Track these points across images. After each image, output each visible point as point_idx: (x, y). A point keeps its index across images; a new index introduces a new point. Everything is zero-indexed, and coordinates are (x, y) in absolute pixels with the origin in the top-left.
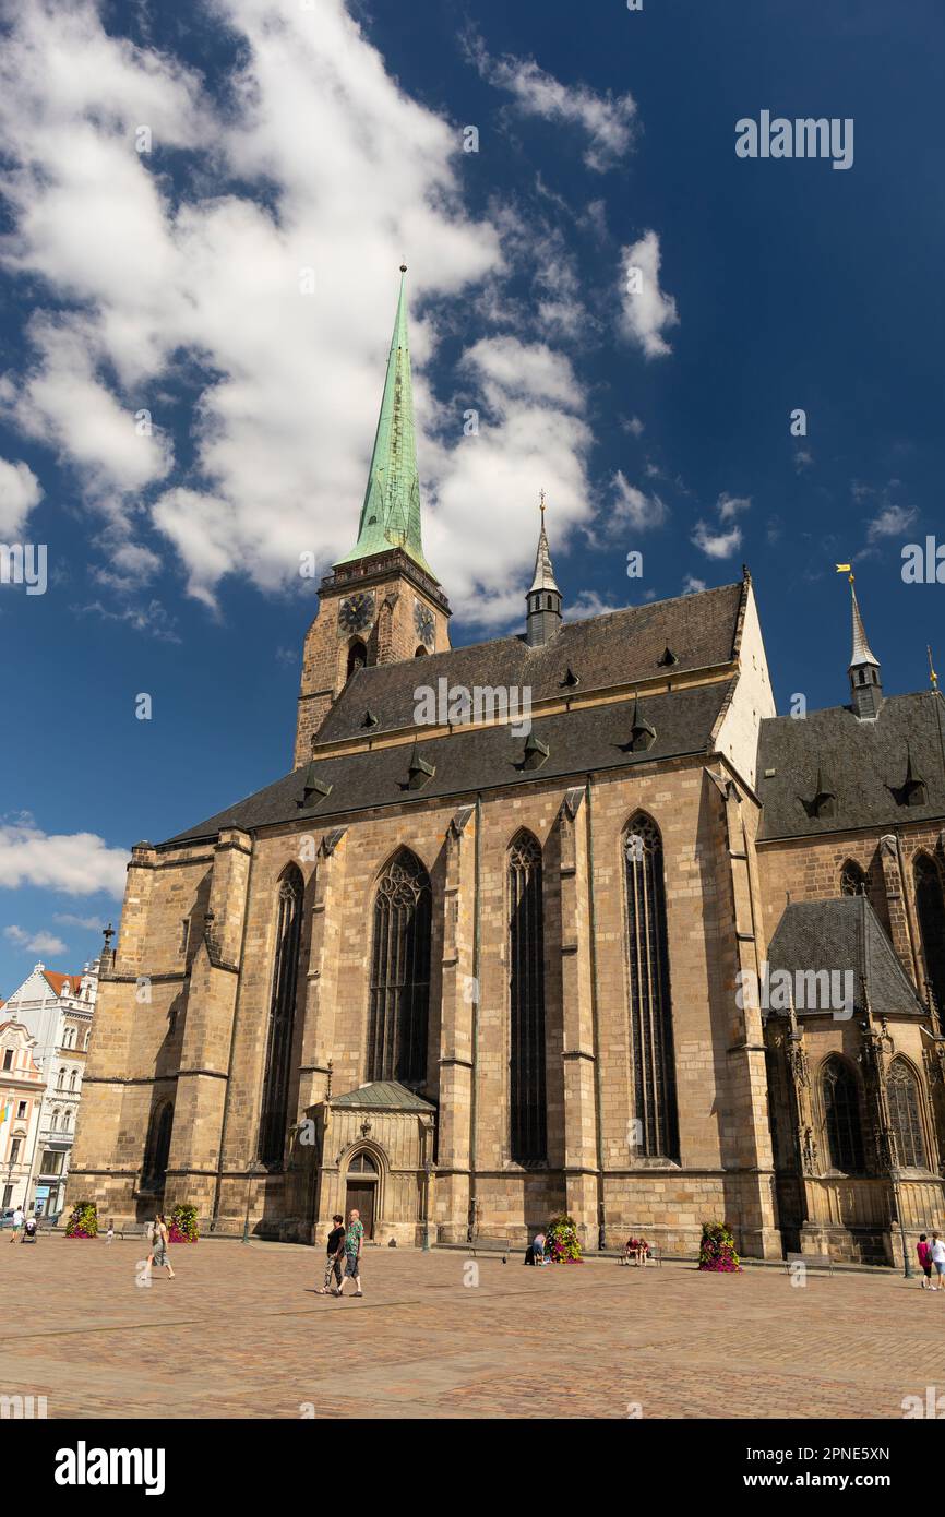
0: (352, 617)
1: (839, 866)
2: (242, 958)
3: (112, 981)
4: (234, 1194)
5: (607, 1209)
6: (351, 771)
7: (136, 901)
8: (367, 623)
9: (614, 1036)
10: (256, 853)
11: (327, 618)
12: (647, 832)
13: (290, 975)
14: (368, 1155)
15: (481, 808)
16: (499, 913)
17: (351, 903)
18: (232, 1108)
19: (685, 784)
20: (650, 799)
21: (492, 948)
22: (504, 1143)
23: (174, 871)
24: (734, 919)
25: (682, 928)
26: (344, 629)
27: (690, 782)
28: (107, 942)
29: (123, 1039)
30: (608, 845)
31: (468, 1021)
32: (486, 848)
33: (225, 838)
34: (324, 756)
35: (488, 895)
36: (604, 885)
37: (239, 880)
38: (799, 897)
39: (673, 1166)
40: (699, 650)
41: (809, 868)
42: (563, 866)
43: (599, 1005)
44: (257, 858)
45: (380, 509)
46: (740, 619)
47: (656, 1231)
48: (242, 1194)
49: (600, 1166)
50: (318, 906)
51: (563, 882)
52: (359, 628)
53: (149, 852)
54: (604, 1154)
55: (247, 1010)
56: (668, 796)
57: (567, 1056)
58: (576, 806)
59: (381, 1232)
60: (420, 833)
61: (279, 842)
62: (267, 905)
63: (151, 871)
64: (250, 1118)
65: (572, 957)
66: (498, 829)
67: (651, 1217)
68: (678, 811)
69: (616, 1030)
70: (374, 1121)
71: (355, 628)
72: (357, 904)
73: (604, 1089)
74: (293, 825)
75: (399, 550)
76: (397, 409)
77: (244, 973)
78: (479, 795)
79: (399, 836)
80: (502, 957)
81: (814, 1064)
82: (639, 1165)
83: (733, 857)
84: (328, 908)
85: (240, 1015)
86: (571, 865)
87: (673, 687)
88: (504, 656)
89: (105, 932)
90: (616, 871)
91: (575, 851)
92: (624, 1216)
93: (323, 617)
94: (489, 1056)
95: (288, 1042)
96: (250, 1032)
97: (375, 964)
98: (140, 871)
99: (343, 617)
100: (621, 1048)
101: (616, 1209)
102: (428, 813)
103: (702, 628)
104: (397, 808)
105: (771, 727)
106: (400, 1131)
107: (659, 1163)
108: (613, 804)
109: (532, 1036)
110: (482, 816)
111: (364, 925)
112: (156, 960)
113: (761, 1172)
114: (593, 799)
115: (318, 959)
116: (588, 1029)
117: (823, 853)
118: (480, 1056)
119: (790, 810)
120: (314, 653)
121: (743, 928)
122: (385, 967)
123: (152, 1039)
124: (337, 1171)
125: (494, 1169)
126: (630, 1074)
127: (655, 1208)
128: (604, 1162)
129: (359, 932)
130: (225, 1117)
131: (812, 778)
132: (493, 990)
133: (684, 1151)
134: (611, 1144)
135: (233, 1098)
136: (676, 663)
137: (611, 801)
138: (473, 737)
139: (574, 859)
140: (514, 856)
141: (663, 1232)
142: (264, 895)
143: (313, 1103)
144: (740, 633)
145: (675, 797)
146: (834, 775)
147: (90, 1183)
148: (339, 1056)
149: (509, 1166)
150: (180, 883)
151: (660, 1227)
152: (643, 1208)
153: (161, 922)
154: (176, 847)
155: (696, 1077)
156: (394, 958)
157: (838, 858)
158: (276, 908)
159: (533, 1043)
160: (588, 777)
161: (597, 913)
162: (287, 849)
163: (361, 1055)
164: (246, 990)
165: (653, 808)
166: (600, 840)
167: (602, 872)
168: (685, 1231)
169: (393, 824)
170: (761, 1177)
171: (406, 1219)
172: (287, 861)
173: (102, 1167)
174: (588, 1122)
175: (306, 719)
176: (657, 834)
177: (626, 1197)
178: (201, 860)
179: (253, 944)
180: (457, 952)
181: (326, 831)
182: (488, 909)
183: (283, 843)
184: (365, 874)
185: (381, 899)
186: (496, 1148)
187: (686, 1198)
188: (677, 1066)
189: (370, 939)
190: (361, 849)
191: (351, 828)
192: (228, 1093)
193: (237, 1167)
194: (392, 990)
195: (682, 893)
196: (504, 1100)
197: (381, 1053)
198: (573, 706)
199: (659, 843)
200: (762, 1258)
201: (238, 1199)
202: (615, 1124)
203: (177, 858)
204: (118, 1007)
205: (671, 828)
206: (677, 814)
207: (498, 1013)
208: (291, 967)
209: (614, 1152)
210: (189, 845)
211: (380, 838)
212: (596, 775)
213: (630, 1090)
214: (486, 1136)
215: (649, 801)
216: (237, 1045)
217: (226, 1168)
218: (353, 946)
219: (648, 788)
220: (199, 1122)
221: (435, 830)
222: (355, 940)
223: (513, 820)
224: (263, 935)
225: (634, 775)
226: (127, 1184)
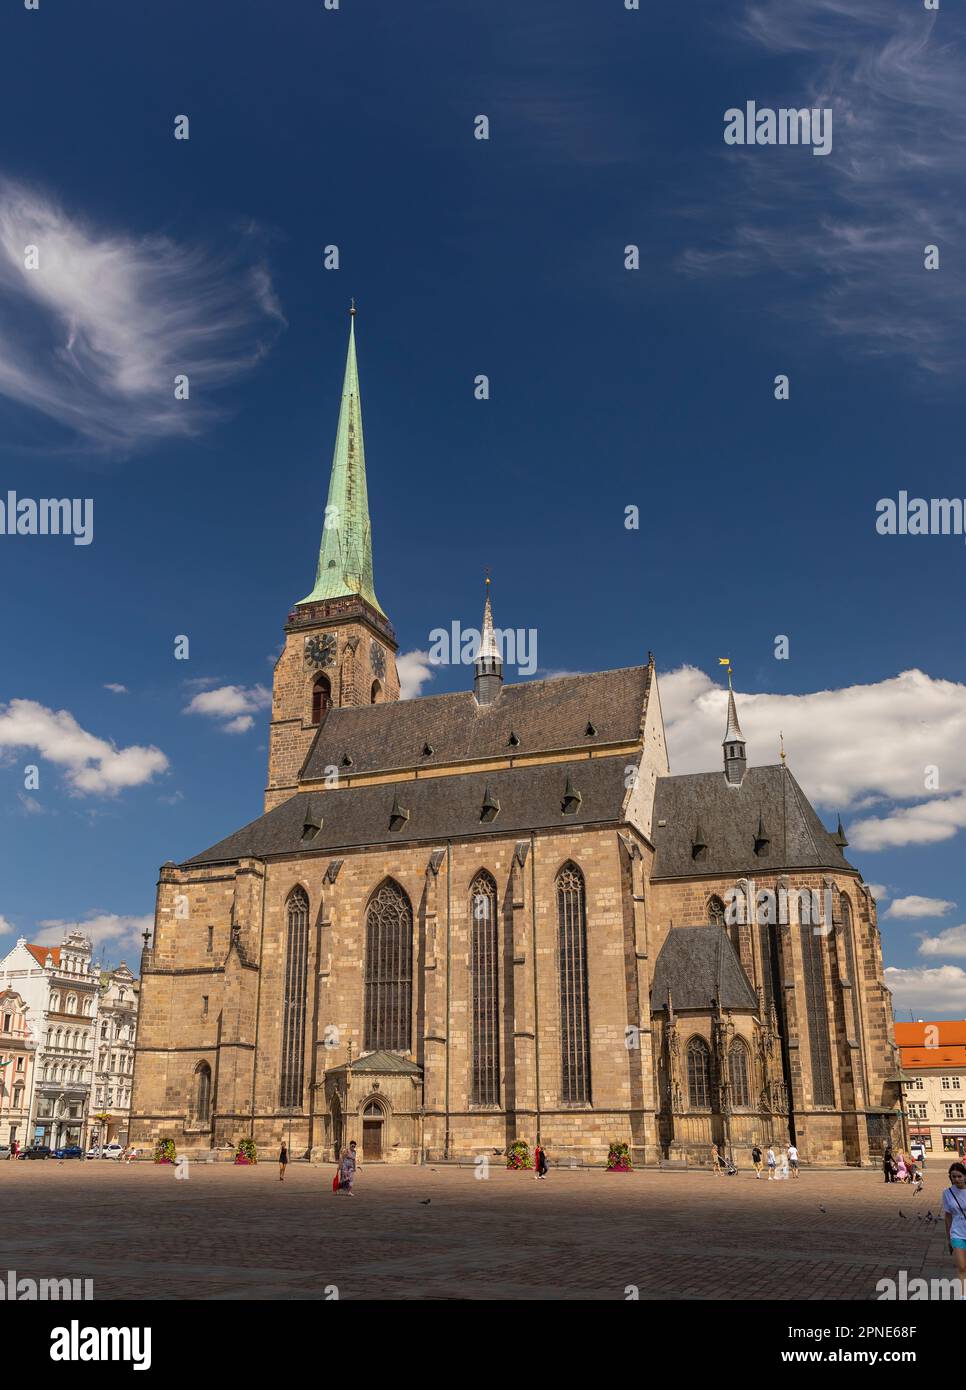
0: (317, 654)
1: (708, 899)
2: (261, 958)
3: (154, 974)
4: (265, 1131)
5: (542, 1136)
6: (336, 806)
7: (168, 910)
8: (330, 660)
9: (549, 1021)
10: (268, 875)
11: (294, 653)
12: (574, 876)
13: (300, 971)
14: (375, 1103)
15: (451, 851)
16: (465, 932)
17: (348, 919)
18: (259, 1069)
19: (603, 843)
20: (577, 852)
21: (459, 957)
22: (470, 1093)
23: (197, 886)
24: (635, 944)
25: (598, 947)
26: (310, 665)
27: (607, 841)
28: (146, 943)
29: (165, 1018)
30: (546, 885)
31: (441, 1009)
32: (454, 882)
33: (245, 864)
34: (309, 788)
35: (456, 917)
36: (543, 914)
37: (256, 897)
38: (678, 923)
39: (588, 1107)
40: (614, 724)
41: (686, 900)
42: (514, 901)
43: (538, 999)
44: (268, 879)
45: (338, 553)
46: (645, 701)
47: (575, 1149)
48: (271, 1131)
49: (538, 1108)
50: (325, 922)
51: (516, 913)
52: (324, 665)
53: (175, 871)
54: (541, 1100)
55: (267, 997)
56: (590, 851)
57: (516, 1035)
58: (524, 857)
59: (388, 1154)
60: (402, 867)
61: (286, 869)
62: (279, 917)
63: (178, 886)
64: (275, 1077)
65: (520, 966)
66: (463, 868)
67: (572, 1141)
68: (597, 863)
69: (550, 1017)
70: (380, 1080)
71: (320, 664)
72: (353, 920)
73: (541, 1056)
74: (298, 855)
75: (358, 597)
76: (351, 457)
77: (263, 970)
78: (448, 841)
79: (385, 869)
80: (467, 963)
81: (683, 1041)
82: (564, 1107)
83: (636, 900)
84: (333, 924)
85: (261, 1001)
86: (520, 900)
87: (593, 754)
88: (457, 711)
89: (144, 935)
90: (552, 904)
91: (523, 891)
92: (553, 1140)
93: (289, 652)
94: (458, 1033)
95: (301, 1021)
96: (270, 1014)
97: (368, 965)
98: (169, 886)
99: (308, 653)
100: (554, 1029)
101: (548, 1136)
102: (409, 851)
103: (615, 704)
104: (383, 846)
105: (665, 785)
106: (398, 1086)
107: (576, 1106)
108: (550, 854)
109: (490, 1018)
110: (452, 857)
111: (360, 936)
112: (187, 957)
113: (646, 1111)
114: (536, 850)
115: (327, 962)
116: (531, 1017)
117: (697, 889)
118: (451, 1033)
119: (675, 854)
120: (283, 683)
121: (640, 950)
122: (376, 967)
123: (189, 1017)
124: (357, 1115)
125: (461, 1110)
126: (560, 1047)
127: (575, 1134)
128: (541, 1105)
129: (355, 941)
130: (255, 1077)
131: (692, 829)
132: (460, 987)
133: (595, 1098)
134: (545, 1093)
135: (260, 1063)
136: (596, 734)
137: (549, 852)
138: (436, 784)
139: (523, 896)
140: (476, 888)
141: (580, 1149)
142: (277, 909)
143: (327, 1067)
144: (645, 714)
145: (595, 853)
146: (707, 829)
147: (147, 1125)
148: (343, 1032)
149: (474, 1108)
150: (204, 896)
151: (577, 1146)
152: (567, 1134)
153: (189, 927)
154: (198, 868)
155: (605, 1049)
156: (383, 960)
157: (707, 893)
158: (286, 920)
159: (490, 1024)
160: (532, 833)
161: (538, 933)
162: (294, 873)
163: (358, 1032)
164: (266, 982)
165: (579, 860)
166: (541, 880)
167: (541, 904)
168: (594, 1149)
169: (381, 859)
170: (645, 1114)
171: (404, 1146)
172: (294, 883)
173: (156, 1113)
174: (531, 1080)
175: (278, 742)
176: (581, 878)
177: (555, 1128)
178: (221, 879)
179: (269, 948)
180: (435, 960)
181: (326, 861)
182: (456, 927)
183: (290, 869)
184: (359, 897)
185: (372, 916)
186: (464, 1097)
187: (596, 1128)
188: (592, 1042)
189: (364, 946)
190: (355, 878)
191: (347, 860)
192: (256, 1058)
193: (266, 1112)
194: (382, 984)
195: (598, 922)
196: (469, 1064)
197: (375, 1030)
198: (516, 763)
199: (583, 884)
200: (644, 1163)
201: (268, 1134)
202: (548, 1080)
203: (199, 876)
204: (159, 993)
205: (592, 875)
206: (596, 865)
207: (465, 1002)
208: (300, 966)
209: (547, 1099)
210: (209, 866)
211: (370, 869)
212: (538, 832)
213: (559, 1057)
214: (456, 1089)
215: (577, 854)
216: (260, 1024)
217: (257, 1112)
218: (351, 951)
219: (576, 844)
220: (238, 1080)
221: (414, 867)
222: (353, 946)
223: (475, 862)
224: (276, 941)
225: (567, 833)
226: (177, 1125)
